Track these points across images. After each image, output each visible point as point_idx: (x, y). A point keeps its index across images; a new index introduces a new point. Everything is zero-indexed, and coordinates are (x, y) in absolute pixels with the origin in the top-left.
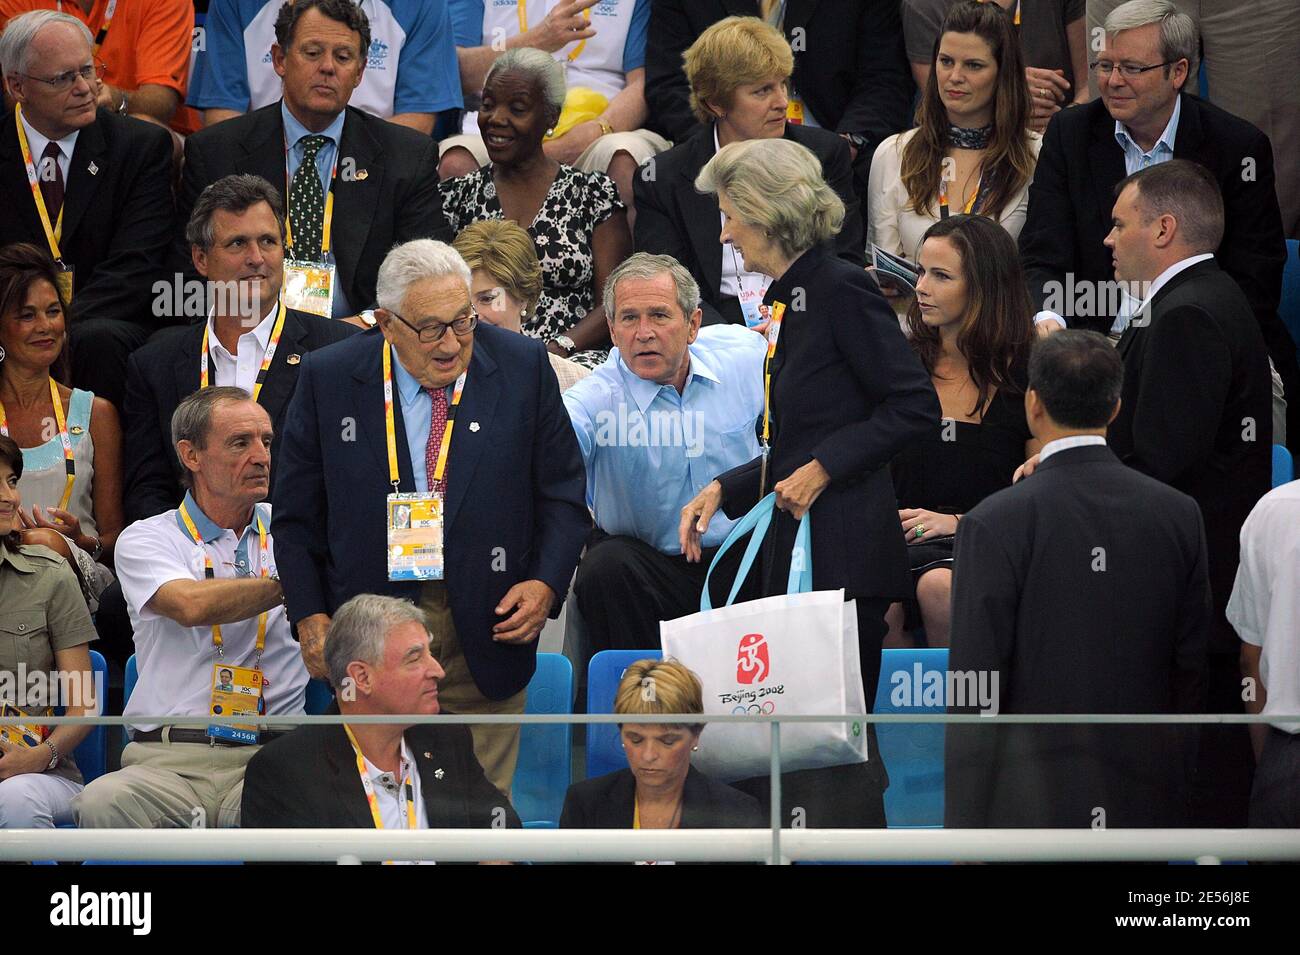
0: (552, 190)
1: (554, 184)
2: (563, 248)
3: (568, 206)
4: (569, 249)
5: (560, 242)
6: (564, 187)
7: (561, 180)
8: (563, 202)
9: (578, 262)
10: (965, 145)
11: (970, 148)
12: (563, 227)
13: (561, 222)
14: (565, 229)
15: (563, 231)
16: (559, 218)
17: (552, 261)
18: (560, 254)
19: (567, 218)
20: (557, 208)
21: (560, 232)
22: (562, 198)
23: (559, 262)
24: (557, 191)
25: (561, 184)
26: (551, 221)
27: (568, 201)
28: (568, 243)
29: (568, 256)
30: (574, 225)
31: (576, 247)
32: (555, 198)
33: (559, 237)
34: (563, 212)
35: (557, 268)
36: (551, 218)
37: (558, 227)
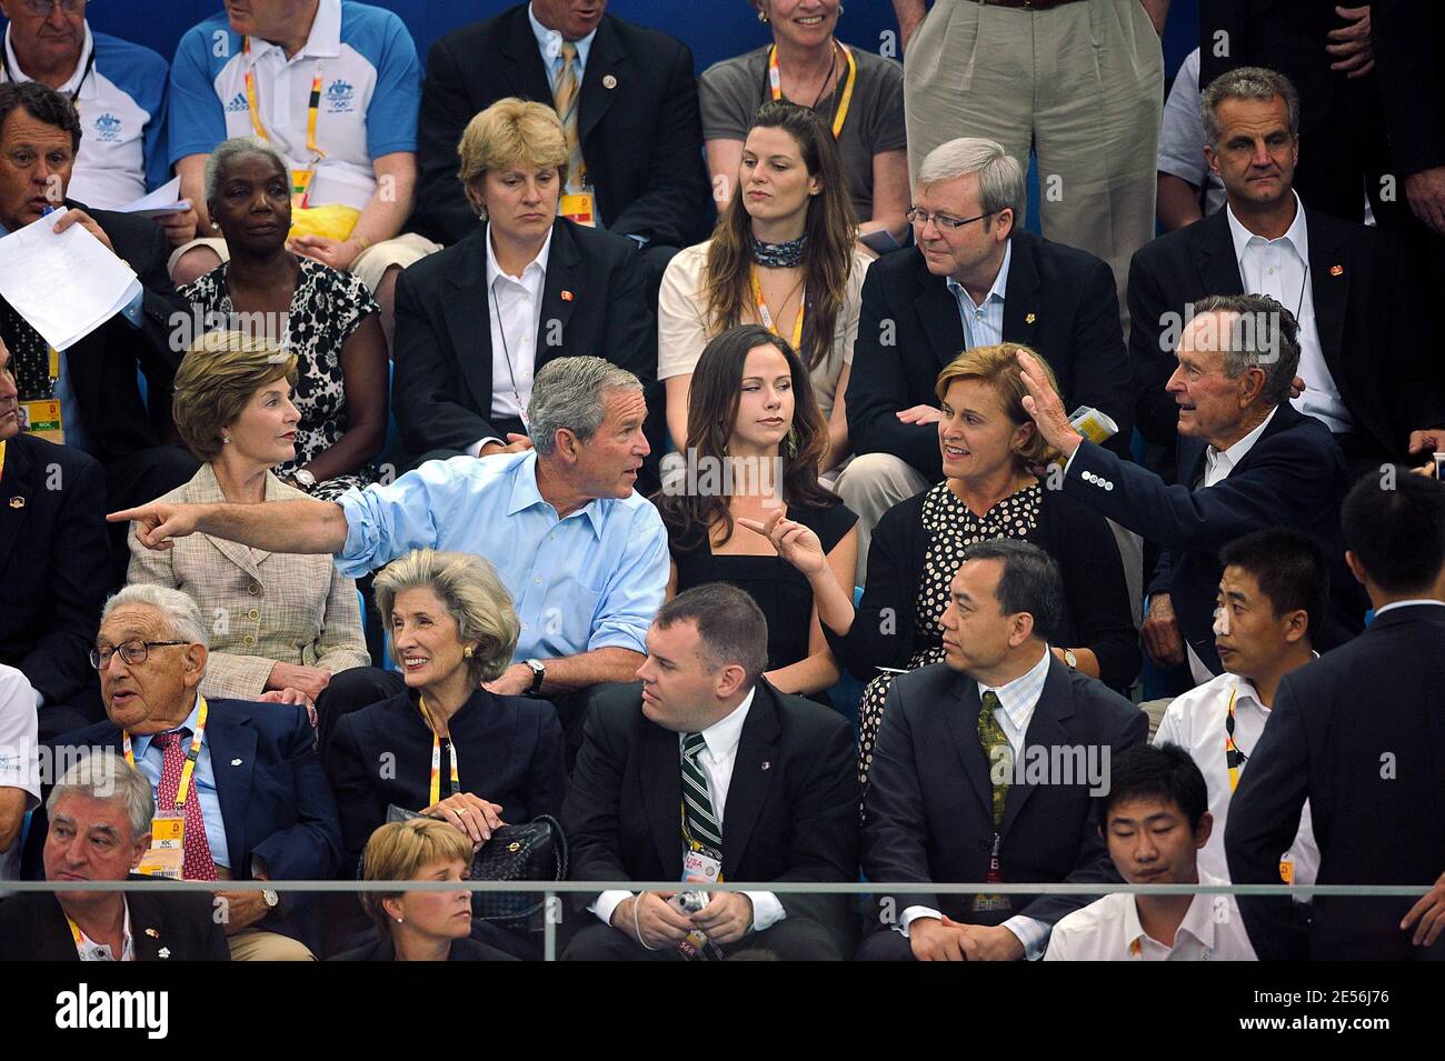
0: (294, 304)
1: (296, 293)
2: (313, 383)
3: (314, 323)
4: (321, 383)
5: (310, 375)
6: (307, 296)
7: (303, 287)
8: (307, 319)
9: (332, 394)
10: (781, 263)
11: (787, 266)
12: (311, 352)
13: (308, 345)
14: (314, 355)
15: (311, 357)
16: (306, 341)
17: (303, 401)
18: (312, 392)
19: (315, 340)
20: (302, 327)
21: (309, 361)
22: (306, 311)
23: (311, 402)
24: (299, 303)
25: (303, 291)
26: (298, 346)
27: (313, 316)
28: (319, 375)
29: (320, 392)
30: (322, 348)
31: (327, 377)
32: (299, 313)
33: (308, 368)
34: (309, 332)
35: (310, 408)
36: (298, 343)
37: (306, 353)
